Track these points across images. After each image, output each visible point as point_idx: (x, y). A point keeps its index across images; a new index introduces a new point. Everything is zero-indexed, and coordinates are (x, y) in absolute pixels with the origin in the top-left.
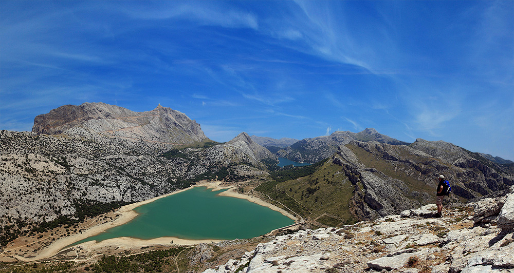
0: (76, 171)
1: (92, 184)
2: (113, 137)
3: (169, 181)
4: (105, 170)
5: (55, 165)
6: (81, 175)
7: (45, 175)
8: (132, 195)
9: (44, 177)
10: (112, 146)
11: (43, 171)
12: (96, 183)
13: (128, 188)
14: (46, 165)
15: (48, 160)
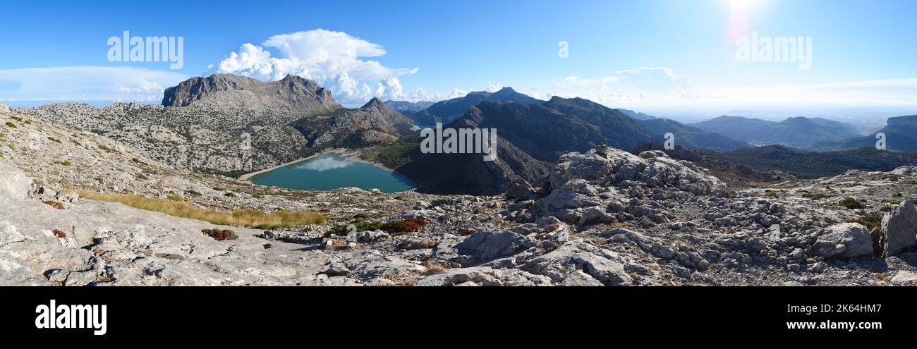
0: (197, 142)
1: (212, 154)
2: (241, 108)
3: (294, 149)
4: (228, 140)
5: (177, 135)
6: (202, 146)
7: (167, 145)
8: (254, 164)
9: (165, 147)
10: (239, 117)
11: (164, 142)
12: (218, 153)
13: (250, 157)
14: (168, 135)
15: (170, 131)
